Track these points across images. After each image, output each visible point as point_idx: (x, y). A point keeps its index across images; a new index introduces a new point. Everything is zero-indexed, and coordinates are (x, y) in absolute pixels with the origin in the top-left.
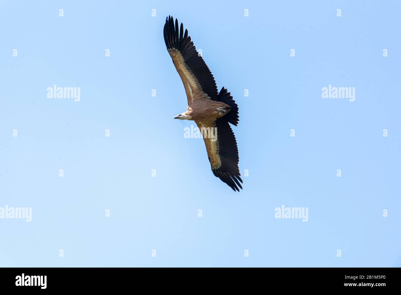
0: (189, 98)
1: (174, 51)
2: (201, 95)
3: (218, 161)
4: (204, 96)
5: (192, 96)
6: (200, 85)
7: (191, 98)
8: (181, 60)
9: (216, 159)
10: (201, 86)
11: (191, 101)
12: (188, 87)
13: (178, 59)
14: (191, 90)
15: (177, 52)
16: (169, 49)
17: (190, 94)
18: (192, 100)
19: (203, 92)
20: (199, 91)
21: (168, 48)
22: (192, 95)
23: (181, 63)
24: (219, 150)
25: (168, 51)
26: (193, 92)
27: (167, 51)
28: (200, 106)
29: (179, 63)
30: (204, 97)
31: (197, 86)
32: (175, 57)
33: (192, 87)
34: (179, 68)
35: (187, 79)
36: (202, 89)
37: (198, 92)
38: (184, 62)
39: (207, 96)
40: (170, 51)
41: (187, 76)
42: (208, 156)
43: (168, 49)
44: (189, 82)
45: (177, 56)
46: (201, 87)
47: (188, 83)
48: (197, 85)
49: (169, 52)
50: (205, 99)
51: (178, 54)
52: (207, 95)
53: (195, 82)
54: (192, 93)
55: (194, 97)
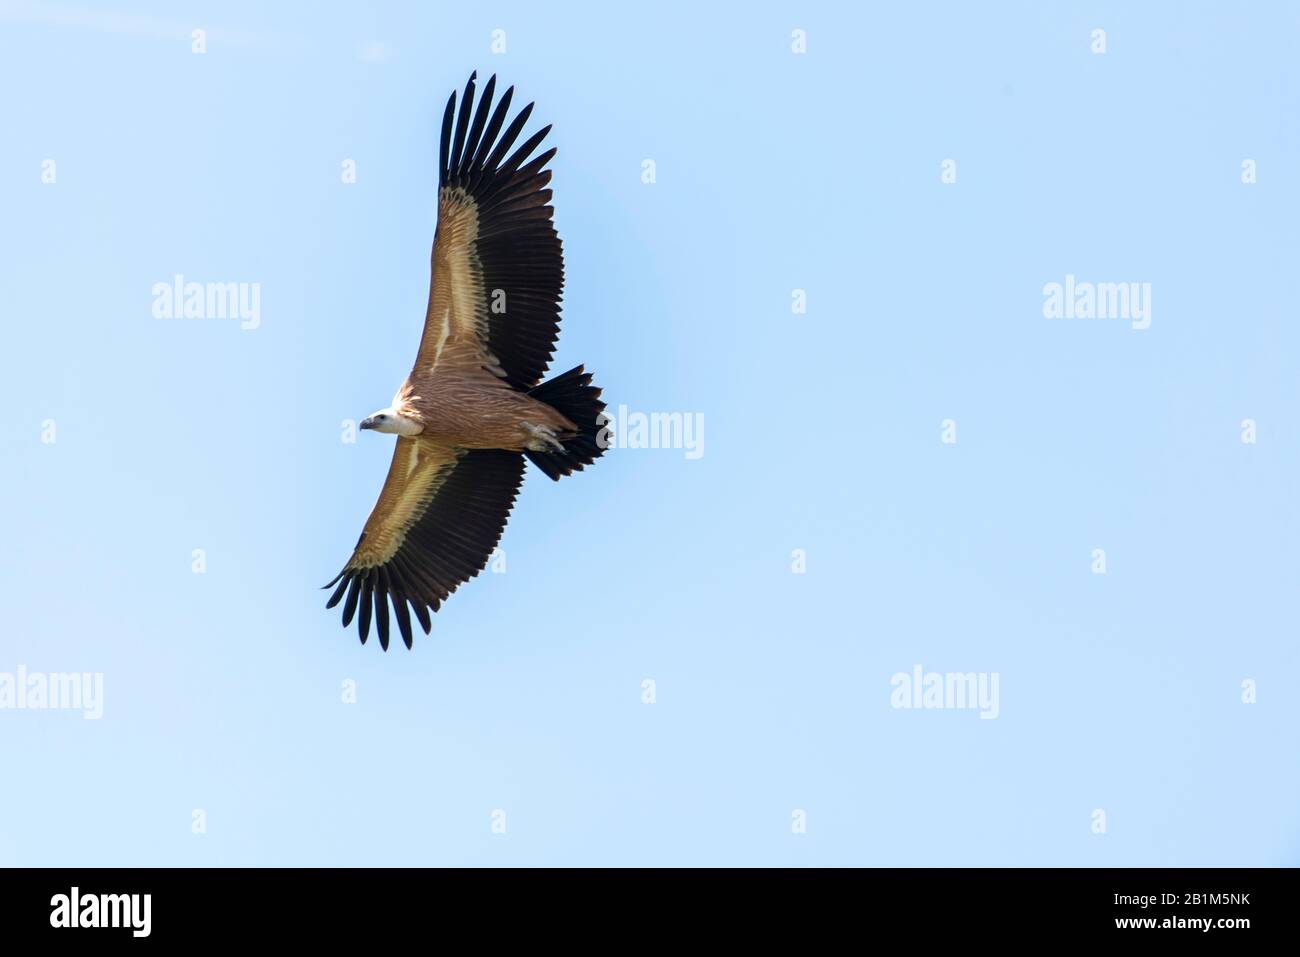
0: (425, 356)
1: (457, 199)
2: (475, 357)
3: (387, 549)
4: (485, 363)
5: (439, 353)
6: (486, 325)
7: (432, 360)
8: (467, 234)
9: (387, 543)
10: (490, 328)
11: (427, 369)
12: (443, 322)
13: (458, 228)
14: (445, 332)
15: (468, 204)
16: (445, 187)
17: (435, 341)
18: (436, 364)
19: (486, 348)
20: (474, 341)
21: (443, 182)
22: (440, 347)
23: (461, 242)
24: (415, 522)
25: (439, 195)
26: (449, 340)
27: (437, 194)
28: (469, 402)
29: (453, 241)
30: (483, 368)
31: (477, 327)
32: (451, 219)
33: (453, 325)
34: (446, 258)
35: (450, 296)
36: (487, 339)
37: (469, 346)
38: (475, 241)
39: (494, 366)
40: (444, 197)
41: (459, 285)
42: (366, 528)
43: (442, 189)
44: (452, 307)
45: (458, 218)
46: (488, 331)
47: (447, 310)
48: (477, 323)
49: (442, 196)
50: (485, 374)
51: (468, 212)
52: (497, 361)
53: (476, 311)
54: (444, 341)
55: (444, 356)
